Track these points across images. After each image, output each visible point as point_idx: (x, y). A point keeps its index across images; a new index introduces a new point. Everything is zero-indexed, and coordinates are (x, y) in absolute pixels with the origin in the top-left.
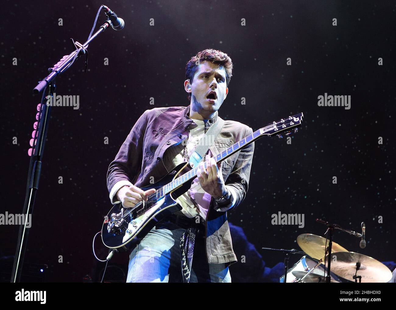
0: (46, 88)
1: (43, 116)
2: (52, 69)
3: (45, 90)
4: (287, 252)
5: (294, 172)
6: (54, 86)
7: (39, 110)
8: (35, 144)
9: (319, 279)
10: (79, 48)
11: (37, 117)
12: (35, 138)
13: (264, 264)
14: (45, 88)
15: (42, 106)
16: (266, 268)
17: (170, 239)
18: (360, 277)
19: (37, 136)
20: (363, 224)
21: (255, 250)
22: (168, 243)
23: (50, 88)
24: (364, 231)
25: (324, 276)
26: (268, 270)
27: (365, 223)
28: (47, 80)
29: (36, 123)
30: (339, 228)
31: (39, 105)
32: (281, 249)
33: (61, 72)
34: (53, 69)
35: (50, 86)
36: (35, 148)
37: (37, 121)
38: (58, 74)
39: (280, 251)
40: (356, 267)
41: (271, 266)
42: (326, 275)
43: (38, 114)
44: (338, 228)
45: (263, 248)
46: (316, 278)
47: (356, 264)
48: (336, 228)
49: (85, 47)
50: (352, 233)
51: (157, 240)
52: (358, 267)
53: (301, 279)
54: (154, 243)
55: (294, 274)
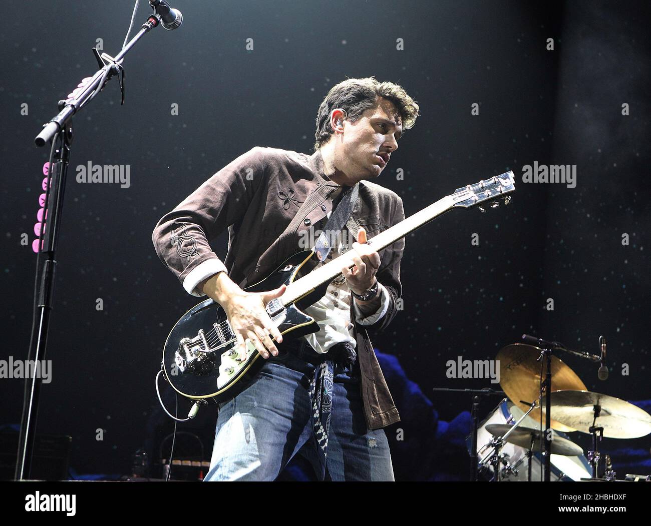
0: (57, 134)
1: (55, 184)
2: (65, 103)
3: (55, 138)
4: (476, 394)
5: (480, 258)
6: (71, 131)
7: (47, 174)
8: (44, 232)
9: (531, 436)
10: (107, 63)
11: (44, 185)
12: (44, 221)
13: (436, 415)
14: (55, 135)
15: (51, 166)
16: (440, 422)
17: (289, 384)
18: (601, 429)
19: (46, 218)
20: (601, 338)
21: (420, 392)
22: (285, 391)
23: (63, 134)
24: (605, 351)
25: (540, 429)
26: (443, 425)
27: (604, 337)
28: (58, 121)
29: (43, 196)
30: (563, 347)
31: (47, 165)
32: (465, 390)
33: (80, 106)
34: (67, 101)
35: (63, 131)
36: (44, 238)
37: (44, 192)
38: (75, 110)
39: (464, 392)
40: (594, 412)
41: (448, 419)
42: (544, 429)
43: (46, 180)
44: (560, 348)
45: (434, 389)
46: (526, 434)
47: (593, 407)
48: (557, 348)
49: (118, 61)
50: (585, 356)
51: (267, 386)
52: (597, 412)
53: (502, 437)
54: (262, 393)
55: (489, 429)
